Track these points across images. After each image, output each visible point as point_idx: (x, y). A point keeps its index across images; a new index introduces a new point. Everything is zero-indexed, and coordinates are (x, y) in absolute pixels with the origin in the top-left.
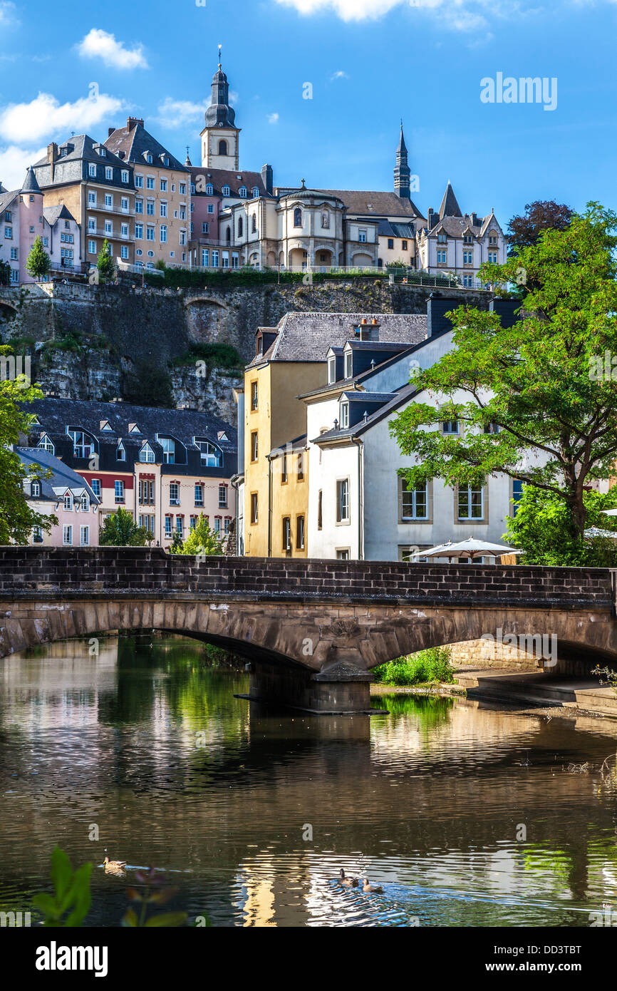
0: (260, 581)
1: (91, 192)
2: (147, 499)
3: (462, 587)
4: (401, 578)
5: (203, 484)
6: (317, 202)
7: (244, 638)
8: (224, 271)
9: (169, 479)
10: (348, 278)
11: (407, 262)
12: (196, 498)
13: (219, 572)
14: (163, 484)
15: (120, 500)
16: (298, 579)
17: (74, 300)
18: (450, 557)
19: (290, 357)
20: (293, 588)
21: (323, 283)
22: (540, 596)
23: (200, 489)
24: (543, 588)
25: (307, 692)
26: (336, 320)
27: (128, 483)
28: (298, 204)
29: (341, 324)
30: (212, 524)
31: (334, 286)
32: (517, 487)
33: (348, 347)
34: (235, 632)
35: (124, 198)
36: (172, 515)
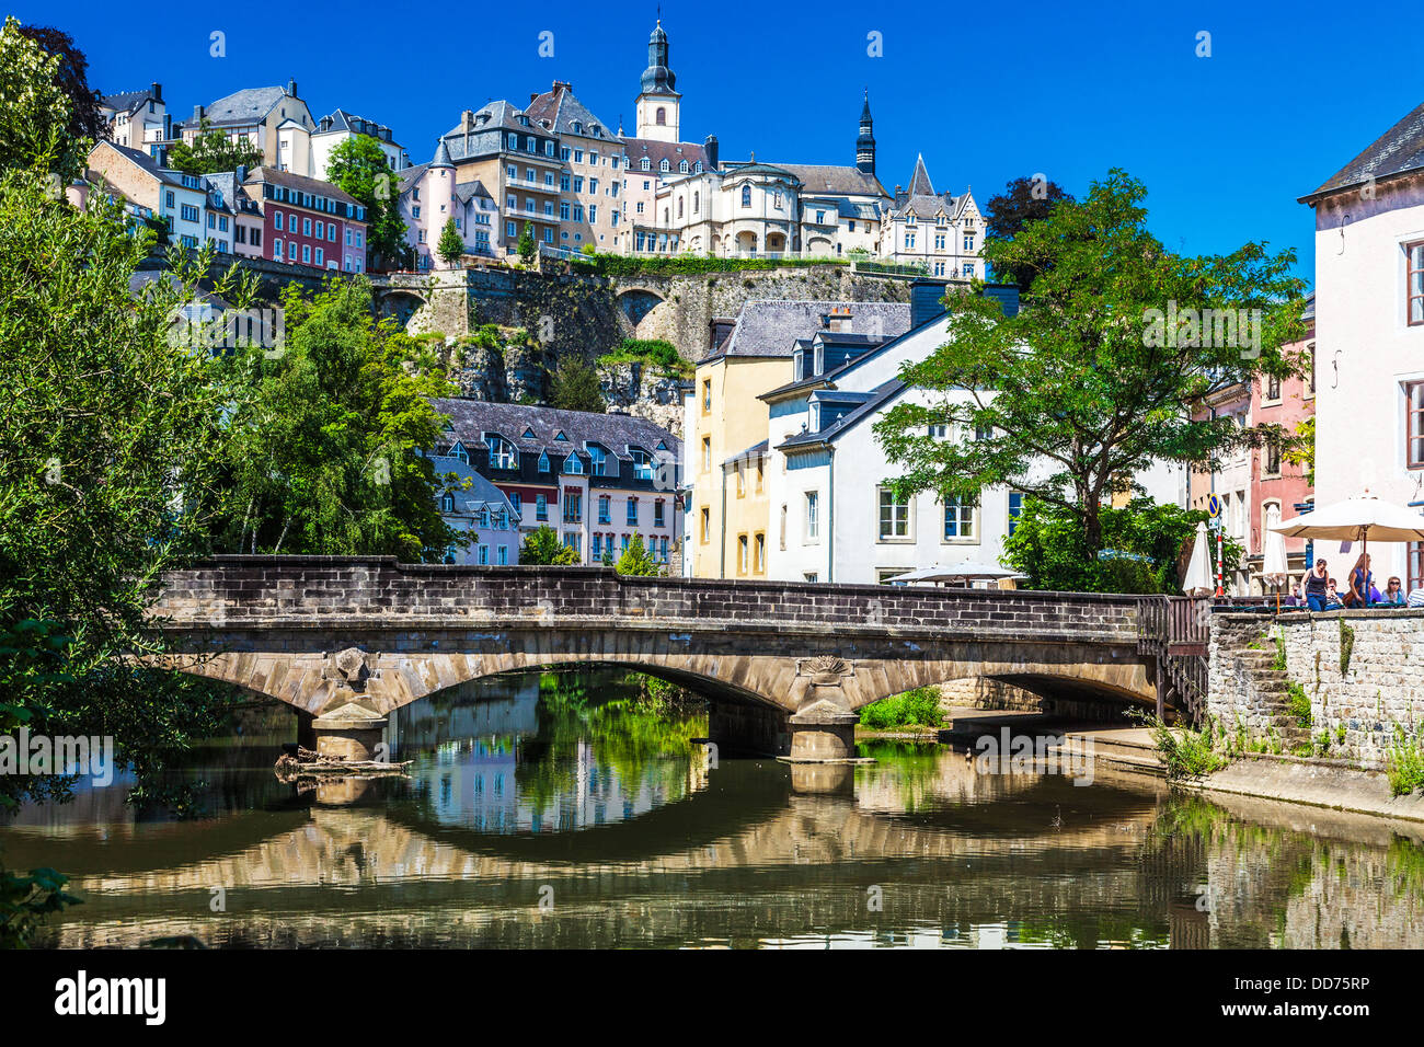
0: (728, 607)
1: (510, 166)
2: (572, 516)
3: (963, 615)
4: (892, 605)
5: (637, 499)
6: (771, 179)
7: (709, 673)
8: (662, 257)
9: (597, 493)
10: (802, 264)
11: (870, 247)
12: (629, 514)
13: (681, 596)
14: (590, 500)
15: (542, 517)
16: (772, 605)
17: (491, 289)
18: (937, 582)
19: (749, 352)
20: (767, 616)
21: (774, 269)
22: (1053, 626)
23: (633, 502)
24: (1056, 618)
25: (780, 736)
26: (802, 310)
27: (552, 497)
28: (746, 180)
29: (808, 314)
30: (646, 544)
31: (786, 274)
32: (1014, 500)
33: (818, 340)
34: (699, 666)
35: (548, 173)
36: (601, 534)
